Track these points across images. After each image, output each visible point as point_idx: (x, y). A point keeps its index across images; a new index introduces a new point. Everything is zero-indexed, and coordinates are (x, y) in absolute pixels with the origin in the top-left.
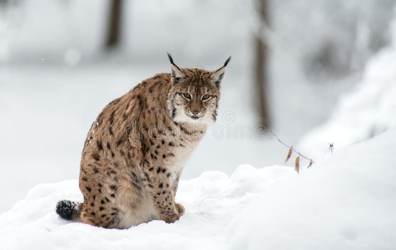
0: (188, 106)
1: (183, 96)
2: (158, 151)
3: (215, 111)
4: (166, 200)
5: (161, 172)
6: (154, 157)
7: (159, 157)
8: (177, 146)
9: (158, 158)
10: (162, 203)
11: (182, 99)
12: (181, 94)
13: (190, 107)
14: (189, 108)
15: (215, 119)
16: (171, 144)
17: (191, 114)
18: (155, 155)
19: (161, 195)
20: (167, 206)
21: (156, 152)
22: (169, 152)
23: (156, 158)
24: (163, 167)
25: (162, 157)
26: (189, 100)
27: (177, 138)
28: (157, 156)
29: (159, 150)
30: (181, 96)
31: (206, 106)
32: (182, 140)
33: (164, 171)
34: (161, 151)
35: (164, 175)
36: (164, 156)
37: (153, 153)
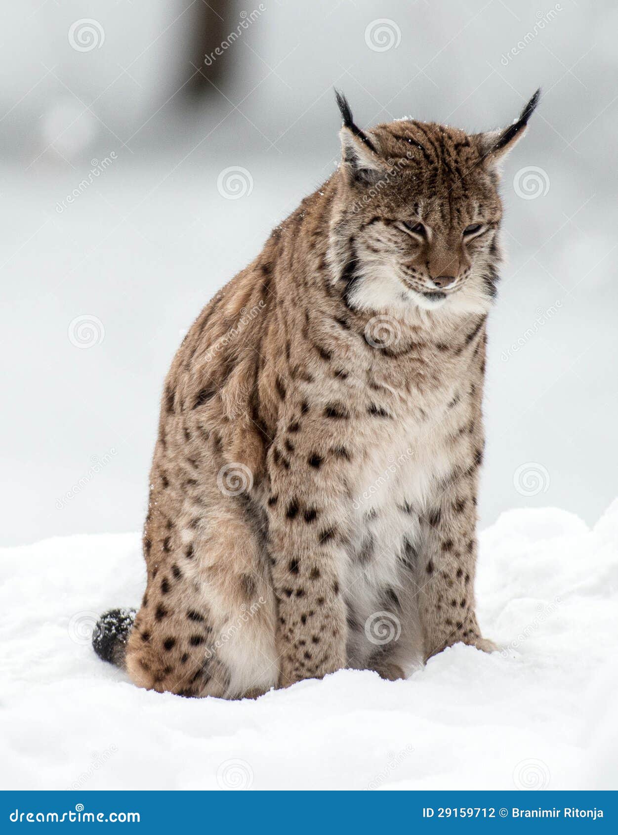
0: (419, 261)
1: (403, 228)
2: (293, 443)
3: (491, 268)
4: (304, 620)
5: (300, 518)
6: (280, 462)
7: (298, 464)
8: (357, 417)
9: (293, 468)
10: (291, 626)
11: (399, 240)
12: (395, 220)
13: (427, 263)
14: (423, 268)
15: (492, 292)
16: (333, 412)
17: (430, 285)
18: (284, 453)
19: (293, 596)
20: (303, 643)
21: (290, 447)
22: (331, 443)
23: (287, 465)
24: (310, 501)
25: (305, 465)
26: (420, 239)
27: (357, 382)
28: (291, 460)
29: (296, 438)
30: (396, 228)
31: (471, 254)
32: (375, 387)
33: (311, 516)
34: (304, 443)
35: (310, 532)
36: (315, 462)
37: (281, 447)
